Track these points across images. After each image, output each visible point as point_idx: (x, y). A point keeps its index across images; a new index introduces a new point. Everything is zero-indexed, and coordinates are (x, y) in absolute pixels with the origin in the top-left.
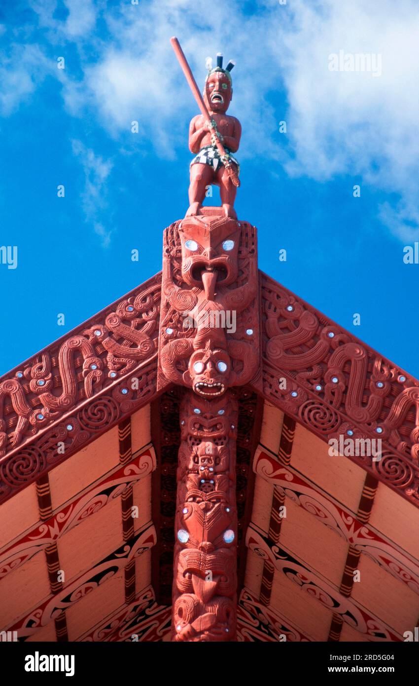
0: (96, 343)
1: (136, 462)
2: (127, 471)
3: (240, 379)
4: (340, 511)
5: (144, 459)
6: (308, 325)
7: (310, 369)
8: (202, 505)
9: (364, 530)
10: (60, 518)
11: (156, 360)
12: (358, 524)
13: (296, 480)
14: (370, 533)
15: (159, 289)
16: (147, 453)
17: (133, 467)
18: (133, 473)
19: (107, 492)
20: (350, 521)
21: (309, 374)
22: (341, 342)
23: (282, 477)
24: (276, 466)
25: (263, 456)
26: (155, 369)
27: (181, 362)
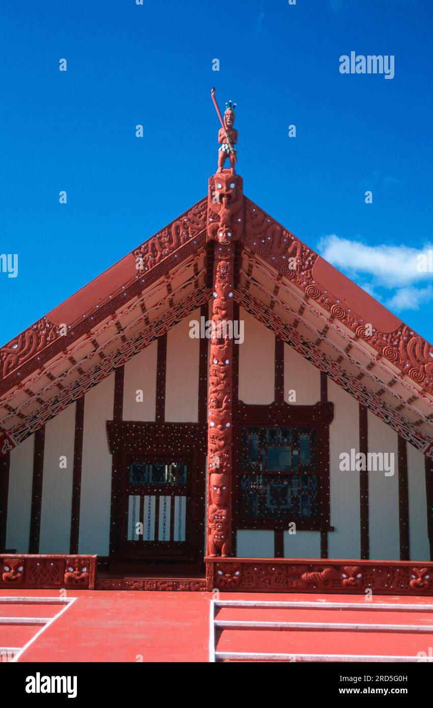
0: (185, 223)
1: (199, 255)
2: (195, 259)
3: (235, 239)
4: (272, 275)
5: (201, 254)
6: (260, 217)
7: (261, 234)
8: (222, 284)
9: (280, 282)
10: (172, 276)
11: (206, 230)
12: (278, 280)
13: (257, 263)
14: (282, 283)
15: (207, 202)
16: (203, 252)
17: (198, 257)
18: (198, 259)
19: (189, 266)
20: (275, 278)
21: (260, 236)
22: (272, 224)
23: (252, 261)
24: (250, 257)
25: (245, 253)
26: (206, 234)
27: (215, 232)
